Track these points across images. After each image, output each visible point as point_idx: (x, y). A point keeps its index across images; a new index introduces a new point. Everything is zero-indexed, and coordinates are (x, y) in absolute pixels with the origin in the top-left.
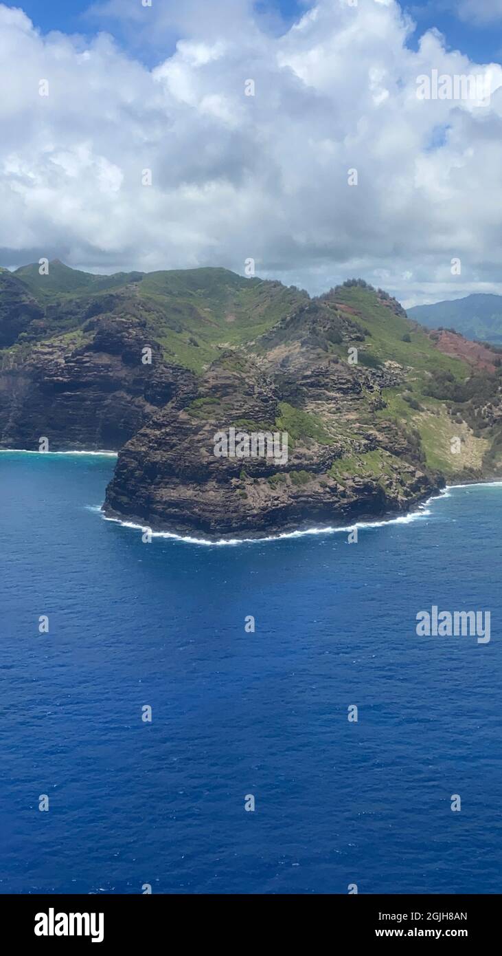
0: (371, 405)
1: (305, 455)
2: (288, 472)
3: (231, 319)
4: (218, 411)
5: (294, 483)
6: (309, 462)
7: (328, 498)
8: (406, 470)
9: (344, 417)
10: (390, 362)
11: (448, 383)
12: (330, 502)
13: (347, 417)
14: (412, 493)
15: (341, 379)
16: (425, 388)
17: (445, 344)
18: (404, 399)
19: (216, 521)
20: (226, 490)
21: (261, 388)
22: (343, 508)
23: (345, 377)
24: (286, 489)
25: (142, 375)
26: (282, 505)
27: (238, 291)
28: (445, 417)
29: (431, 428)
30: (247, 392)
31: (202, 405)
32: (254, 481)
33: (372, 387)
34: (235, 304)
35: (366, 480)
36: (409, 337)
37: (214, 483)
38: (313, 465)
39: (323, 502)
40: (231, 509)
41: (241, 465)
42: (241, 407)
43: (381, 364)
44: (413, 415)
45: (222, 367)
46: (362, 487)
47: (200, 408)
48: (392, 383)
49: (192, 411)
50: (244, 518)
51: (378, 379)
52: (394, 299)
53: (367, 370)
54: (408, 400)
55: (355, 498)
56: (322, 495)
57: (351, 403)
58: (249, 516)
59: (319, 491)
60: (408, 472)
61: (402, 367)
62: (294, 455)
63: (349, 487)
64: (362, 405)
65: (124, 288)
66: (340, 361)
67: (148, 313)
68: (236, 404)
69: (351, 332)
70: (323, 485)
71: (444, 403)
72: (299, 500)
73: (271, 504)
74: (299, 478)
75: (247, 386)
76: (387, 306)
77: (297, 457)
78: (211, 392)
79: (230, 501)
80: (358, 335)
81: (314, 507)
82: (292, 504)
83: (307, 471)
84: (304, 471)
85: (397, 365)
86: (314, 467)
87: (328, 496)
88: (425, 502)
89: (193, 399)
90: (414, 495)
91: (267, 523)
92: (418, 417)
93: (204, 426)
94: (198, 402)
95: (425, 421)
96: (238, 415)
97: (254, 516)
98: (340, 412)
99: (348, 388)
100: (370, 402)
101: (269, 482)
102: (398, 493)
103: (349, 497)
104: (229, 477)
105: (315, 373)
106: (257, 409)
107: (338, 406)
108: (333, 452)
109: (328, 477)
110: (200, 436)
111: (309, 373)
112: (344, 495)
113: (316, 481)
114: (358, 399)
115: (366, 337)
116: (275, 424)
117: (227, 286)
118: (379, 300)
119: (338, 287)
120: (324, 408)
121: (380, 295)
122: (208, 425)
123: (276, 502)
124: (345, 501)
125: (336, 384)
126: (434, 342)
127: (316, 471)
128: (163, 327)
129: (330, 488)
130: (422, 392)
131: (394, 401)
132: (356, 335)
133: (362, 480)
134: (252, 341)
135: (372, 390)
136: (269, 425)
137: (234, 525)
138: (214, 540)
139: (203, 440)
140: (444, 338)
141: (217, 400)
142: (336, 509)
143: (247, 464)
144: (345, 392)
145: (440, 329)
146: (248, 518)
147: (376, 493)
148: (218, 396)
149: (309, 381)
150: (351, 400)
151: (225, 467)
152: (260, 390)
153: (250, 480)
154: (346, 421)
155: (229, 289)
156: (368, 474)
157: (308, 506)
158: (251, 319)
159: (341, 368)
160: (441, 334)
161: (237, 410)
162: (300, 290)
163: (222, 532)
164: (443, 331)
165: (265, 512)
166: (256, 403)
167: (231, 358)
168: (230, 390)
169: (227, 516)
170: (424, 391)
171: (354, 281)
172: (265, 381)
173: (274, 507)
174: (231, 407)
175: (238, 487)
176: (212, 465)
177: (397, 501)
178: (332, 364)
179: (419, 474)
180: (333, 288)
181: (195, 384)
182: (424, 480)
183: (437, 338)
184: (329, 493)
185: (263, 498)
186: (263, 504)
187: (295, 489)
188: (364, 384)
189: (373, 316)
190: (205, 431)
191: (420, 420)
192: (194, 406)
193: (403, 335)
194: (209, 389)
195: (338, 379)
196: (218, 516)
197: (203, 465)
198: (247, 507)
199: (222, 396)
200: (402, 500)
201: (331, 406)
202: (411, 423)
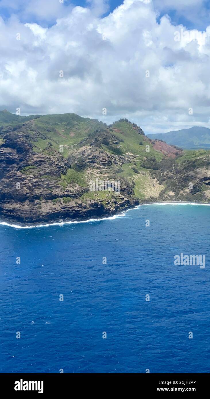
0: (115, 171)
1: (70, 190)
2: (62, 198)
3: (72, 135)
4: (35, 172)
5: (64, 202)
6: (71, 193)
7: (77, 209)
8: (120, 197)
9: (103, 176)
10: (129, 153)
11: (152, 162)
12: (78, 210)
13: (104, 175)
14: (120, 207)
15: (104, 160)
16: (142, 164)
17: (157, 146)
18: (132, 169)
19: (26, 218)
20: (32, 205)
21: (58, 162)
22: (83, 213)
23: (105, 159)
24: (60, 205)
25: (23, 157)
26: (57, 211)
27: (80, 123)
28: (148, 176)
29: (141, 180)
30: (50, 164)
31: (28, 169)
32: (46, 201)
33: (118, 163)
34: (77, 129)
35: (96, 201)
36: (142, 143)
37: (28, 202)
38: (73, 195)
39: (75, 210)
40: (33, 213)
41: (41, 194)
42: (46, 170)
43: (125, 154)
44: (134, 175)
45: (41, 153)
46: (94, 204)
47: (27, 170)
48: (128, 162)
49: (24, 172)
50: (38, 217)
51: (122, 160)
52: (139, 127)
53: (117, 156)
54: (134, 169)
55: (90, 209)
56: (75, 207)
57: (106, 170)
58: (41, 216)
59: (74, 206)
60: (120, 198)
61: (133, 155)
62: (65, 191)
63: (88, 204)
64: (111, 170)
65: (29, 121)
66: (104, 152)
67: (31, 132)
68: (44, 169)
69: (114, 141)
70: (76, 203)
71: (149, 170)
72: (65, 209)
73: (52, 211)
74: (67, 200)
75: (51, 162)
76: (136, 130)
77: (67, 192)
78: (34, 164)
79: (34, 210)
80: (116, 141)
81: (71, 213)
82: (61, 211)
83: (71, 197)
84: (69, 197)
85: (132, 154)
86: (73, 196)
87: (77, 208)
88: (125, 211)
89: (25, 166)
90: (121, 208)
91: (49, 219)
92: (136, 176)
93: (27, 178)
94: (27, 168)
95: (139, 178)
96: (43, 173)
97: (43, 216)
98: (102, 174)
99: (106, 164)
100: (115, 169)
101: (53, 202)
102: (111, 207)
103: (87, 208)
104: (34, 199)
105: (93, 157)
106: (53, 171)
107: (101, 171)
108: (84, 189)
109: (79, 200)
110: (25, 182)
111: (91, 157)
112: (85, 207)
113: (74, 201)
114: (109, 168)
115: (121, 143)
116: (60, 178)
117: (75, 121)
118: (133, 127)
119: (116, 122)
120: (95, 172)
121: (133, 125)
122: (29, 178)
123: (54, 210)
124: (85, 210)
125: (101, 162)
126: (153, 145)
127: (74, 197)
128: (38, 137)
129: (79, 204)
130: (140, 166)
131: (127, 169)
132: (115, 141)
133: (94, 201)
134: (76, 144)
135: (117, 164)
136: (57, 178)
137: (34, 220)
138: (23, 226)
139: (26, 184)
140: (157, 144)
141: (36, 167)
142: (80, 213)
143: (44, 194)
144: (104, 165)
145: (156, 140)
146: (41, 217)
147: (99, 207)
148: (37, 165)
149: (90, 160)
150: (107, 168)
151: (33, 195)
152: (58, 163)
153: (44, 201)
154: (103, 177)
155: (76, 122)
156: (98, 199)
157: (68, 212)
158: (81, 135)
159: (104, 155)
160: (156, 142)
161: (44, 171)
162: (104, 123)
163: (28, 222)
164: (157, 141)
165: (48, 214)
166: (53, 169)
167: (49, 150)
168: (43, 163)
169: (31, 216)
170: (141, 165)
171: (123, 119)
172: (62, 160)
173: (53, 212)
174: (42, 170)
175: (38, 204)
176: (28, 194)
177: (110, 210)
178: (101, 153)
179: (125, 199)
180: (114, 122)
181: (27, 160)
182: (128, 202)
183: (154, 144)
184: (78, 206)
185: (49, 209)
186: (48, 211)
187: (64, 205)
188: (114, 162)
189: (129, 134)
190: (27, 180)
191: (137, 177)
192: (25, 170)
193: (139, 142)
194: (33, 162)
195: (102, 159)
196: (27, 216)
197: (23, 194)
198: (41, 212)
199: (39, 166)
200: (112, 210)
201: (98, 171)
202: (133, 178)
